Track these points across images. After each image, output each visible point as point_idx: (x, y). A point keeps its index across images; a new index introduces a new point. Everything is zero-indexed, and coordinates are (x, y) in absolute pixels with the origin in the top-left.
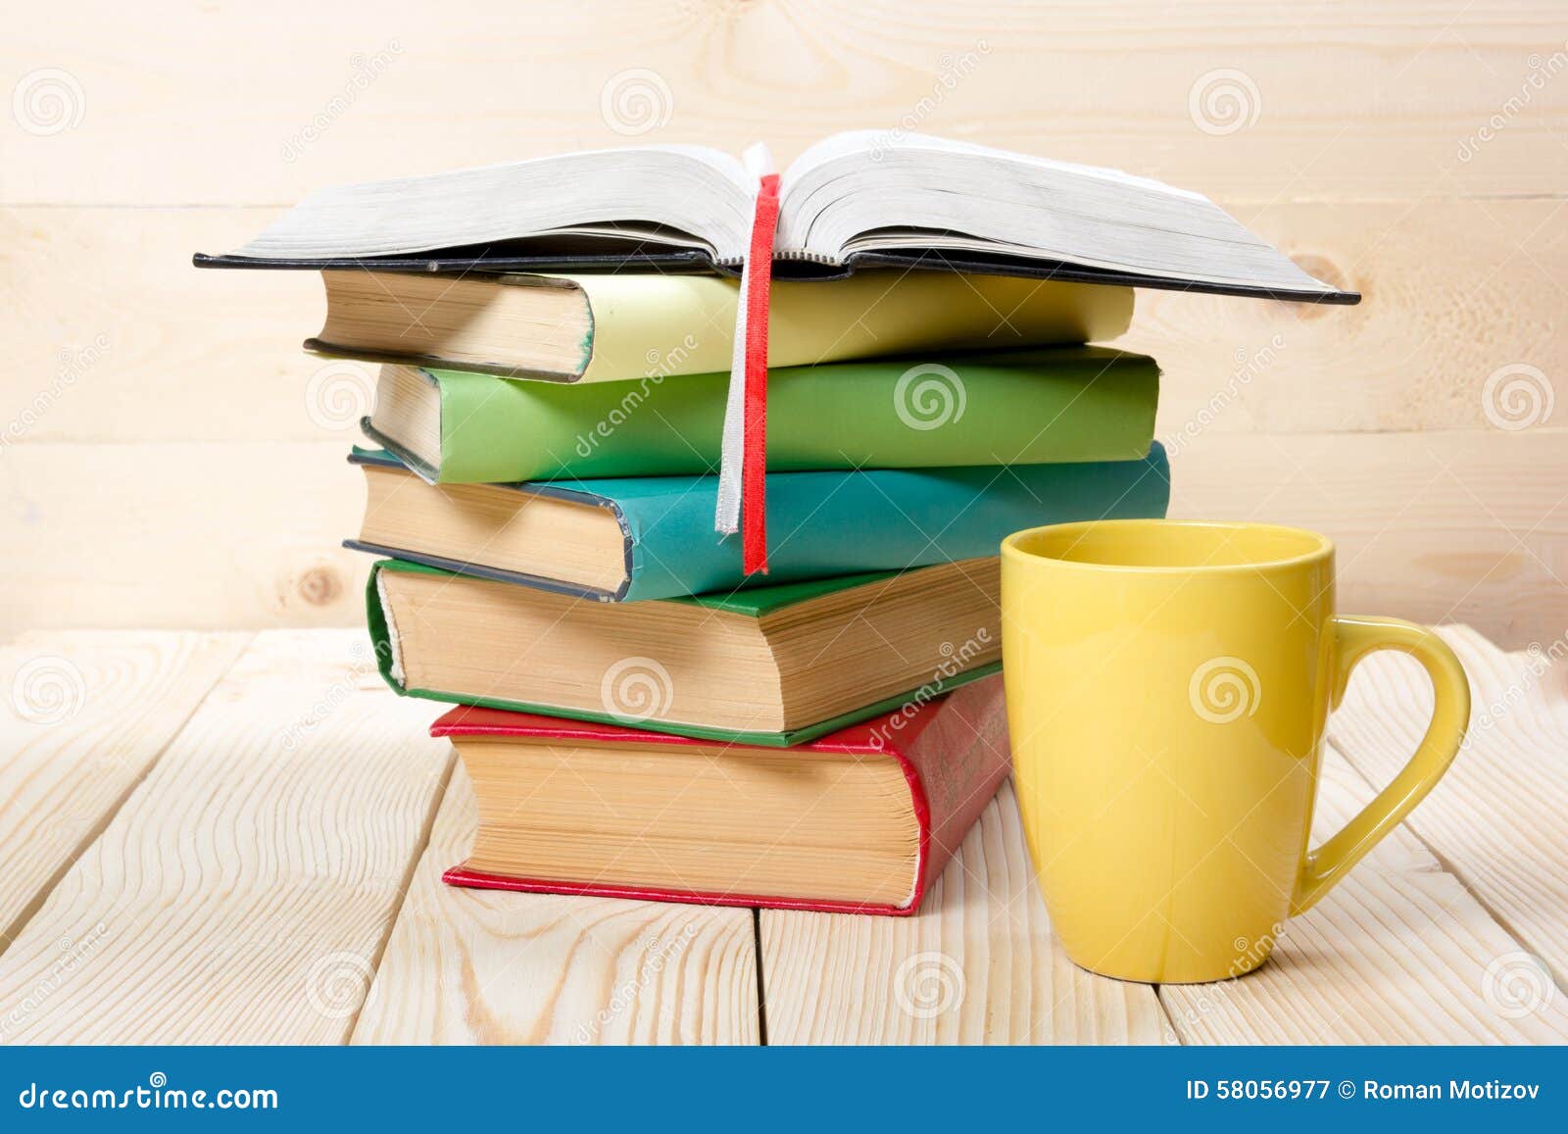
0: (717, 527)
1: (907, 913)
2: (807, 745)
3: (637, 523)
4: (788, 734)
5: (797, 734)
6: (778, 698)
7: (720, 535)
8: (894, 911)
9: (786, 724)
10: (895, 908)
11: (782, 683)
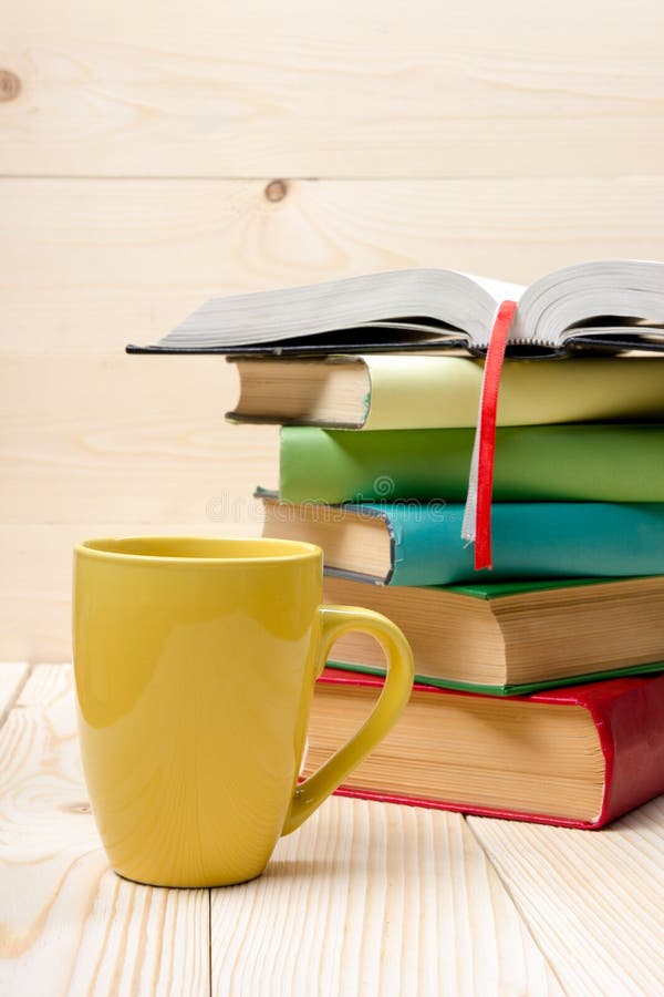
0: (463, 536)
1: (597, 829)
2: (525, 696)
3: (400, 528)
4: (507, 687)
5: (515, 688)
6: (503, 661)
7: (465, 541)
8: (587, 826)
9: (508, 681)
10: (588, 823)
11: (507, 650)
